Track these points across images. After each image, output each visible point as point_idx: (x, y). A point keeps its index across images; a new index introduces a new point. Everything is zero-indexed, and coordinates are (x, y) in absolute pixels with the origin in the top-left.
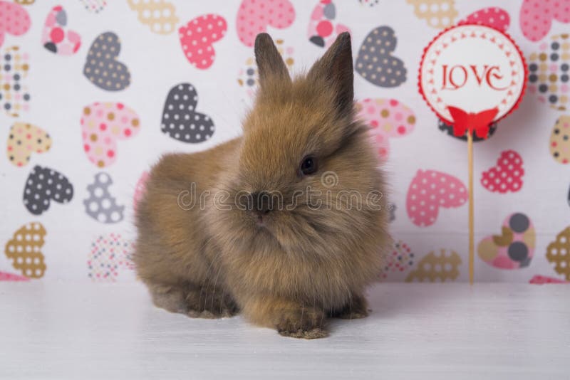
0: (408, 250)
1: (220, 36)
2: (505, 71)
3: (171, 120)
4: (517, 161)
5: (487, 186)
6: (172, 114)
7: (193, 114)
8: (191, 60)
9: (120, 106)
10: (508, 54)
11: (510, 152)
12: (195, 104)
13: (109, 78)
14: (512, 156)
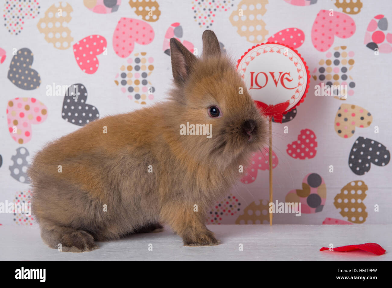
0: (237, 200)
1: (102, 51)
2: (294, 76)
3: (69, 110)
4: (312, 136)
5: (291, 155)
6: (69, 105)
7: (84, 105)
8: (82, 67)
9: (34, 100)
10: (296, 64)
11: (307, 130)
12: (85, 98)
13: (26, 80)
14: (308, 133)
